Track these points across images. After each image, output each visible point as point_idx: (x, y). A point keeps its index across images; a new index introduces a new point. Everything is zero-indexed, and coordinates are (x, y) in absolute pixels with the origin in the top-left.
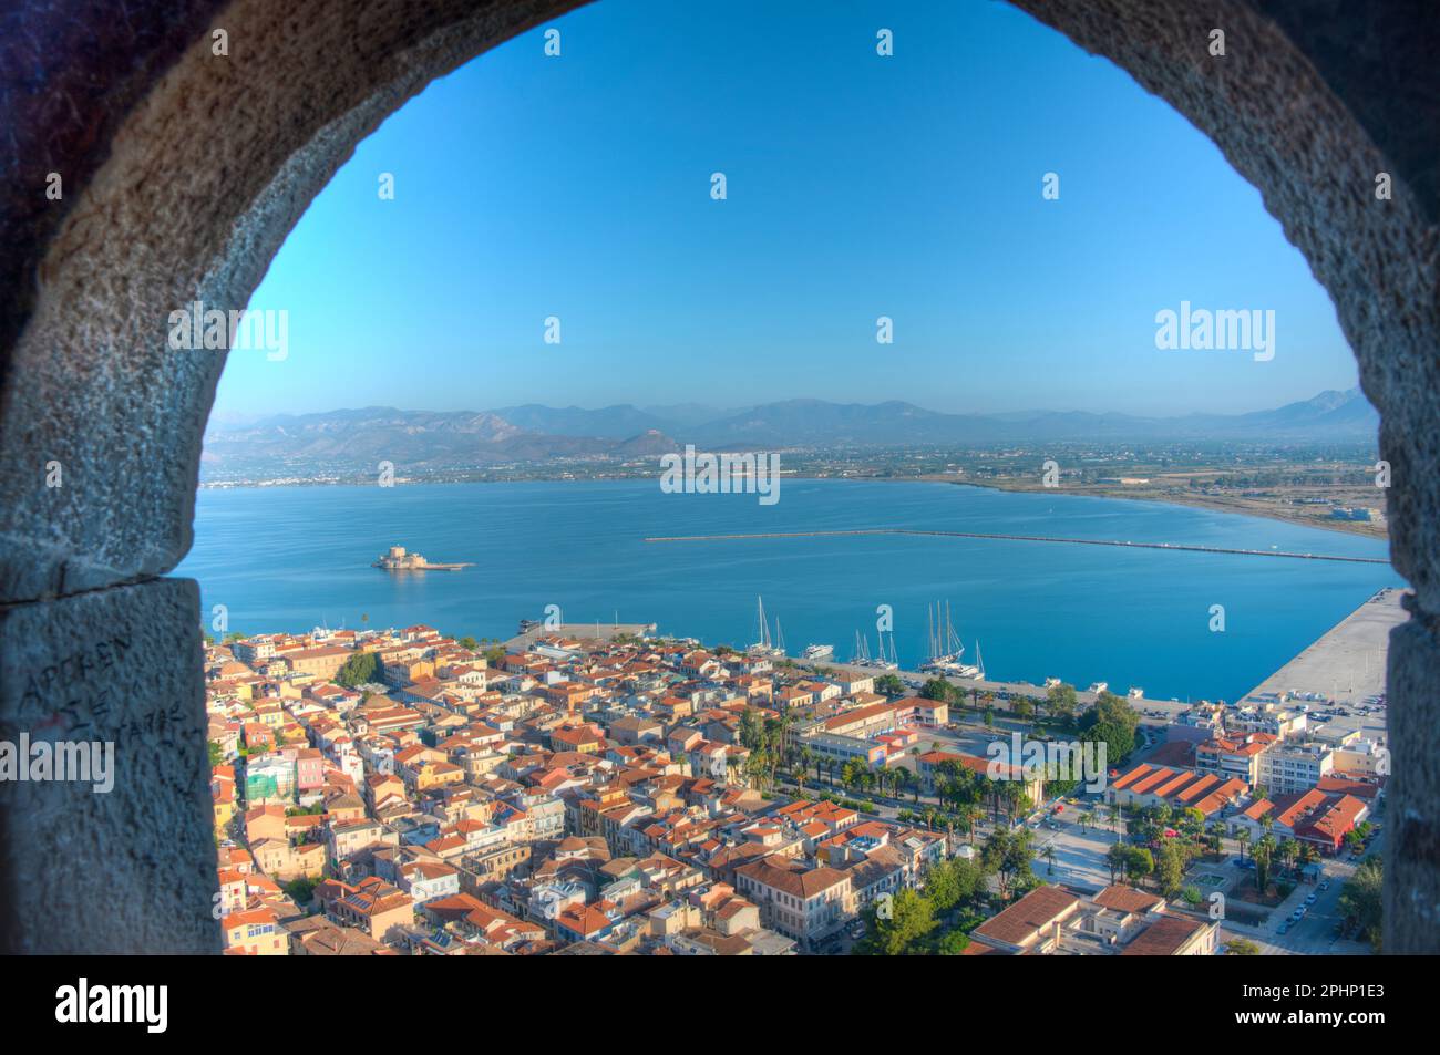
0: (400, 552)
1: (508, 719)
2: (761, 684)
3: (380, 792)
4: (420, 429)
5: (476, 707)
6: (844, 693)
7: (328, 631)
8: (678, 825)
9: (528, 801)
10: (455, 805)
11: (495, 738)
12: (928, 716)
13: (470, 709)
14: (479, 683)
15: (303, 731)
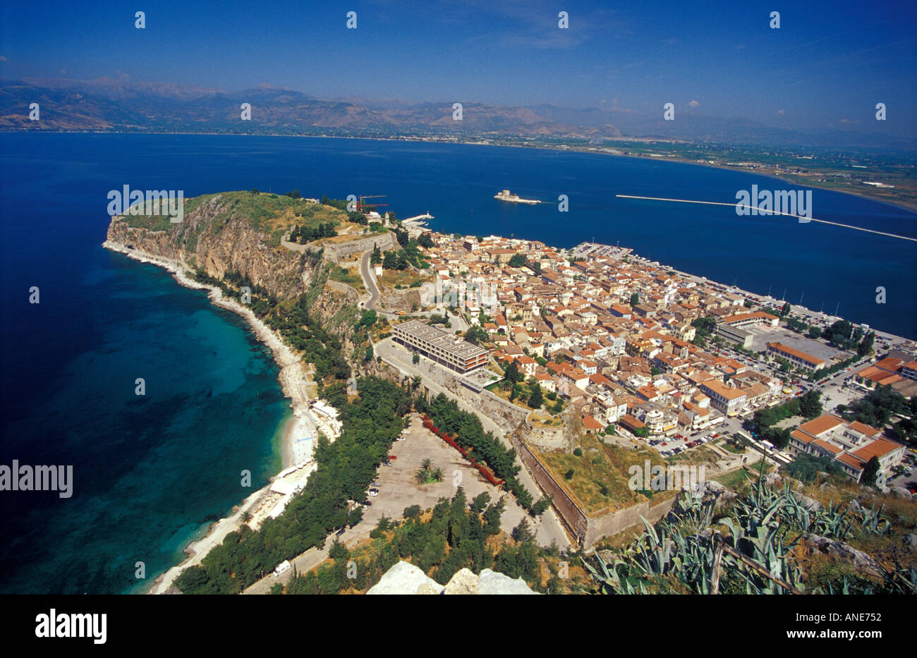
0: (507, 192)
1: (590, 296)
2: (695, 295)
3: (555, 327)
4: (493, 115)
5: (576, 289)
6: (731, 305)
7: (498, 238)
8: (675, 359)
9: (612, 338)
10: (586, 337)
11: (587, 305)
12: (769, 322)
13: (573, 289)
14: (570, 274)
15: (513, 292)
